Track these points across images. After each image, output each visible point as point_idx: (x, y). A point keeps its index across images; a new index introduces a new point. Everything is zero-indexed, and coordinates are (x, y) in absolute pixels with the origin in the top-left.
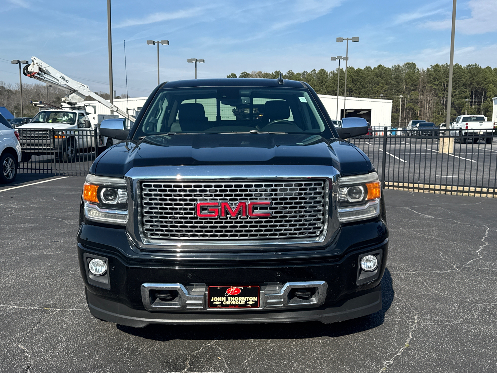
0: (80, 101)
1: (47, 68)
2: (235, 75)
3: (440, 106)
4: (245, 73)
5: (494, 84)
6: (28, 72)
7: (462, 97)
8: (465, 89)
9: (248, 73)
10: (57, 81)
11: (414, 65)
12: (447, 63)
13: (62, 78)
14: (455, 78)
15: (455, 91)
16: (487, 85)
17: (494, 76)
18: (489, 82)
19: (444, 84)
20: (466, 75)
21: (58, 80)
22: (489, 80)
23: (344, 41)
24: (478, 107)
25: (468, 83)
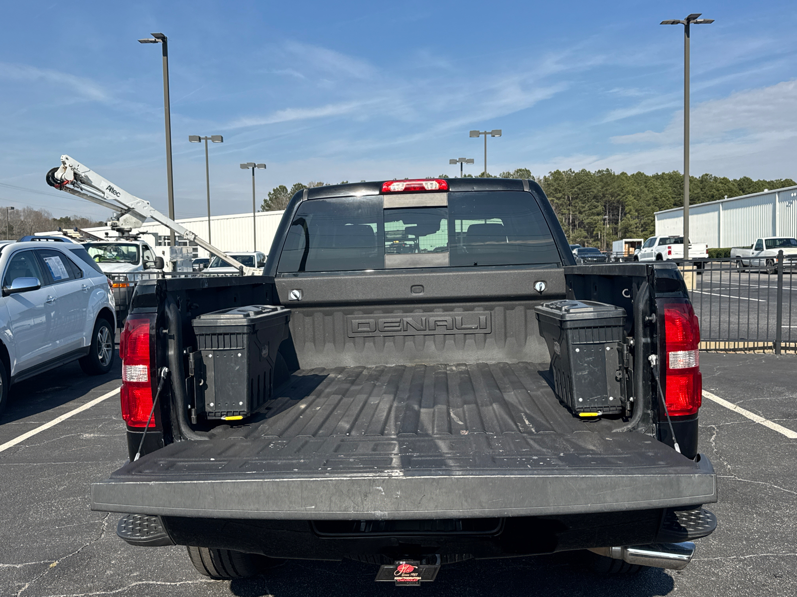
0: (137, 226)
1: (87, 174)
2: (285, 188)
3: (565, 226)
4: (299, 184)
5: (634, 195)
6: (55, 180)
7: (593, 214)
8: (597, 203)
9: (303, 185)
10: (103, 195)
11: (528, 172)
12: (571, 169)
13: (111, 189)
14: (583, 189)
15: (584, 205)
16: (624, 197)
17: (633, 185)
18: (628, 192)
19: (569, 197)
20: (597, 184)
21: (104, 193)
22: (627, 190)
23: (480, 135)
24: (615, 226)
25: (600, 194)
